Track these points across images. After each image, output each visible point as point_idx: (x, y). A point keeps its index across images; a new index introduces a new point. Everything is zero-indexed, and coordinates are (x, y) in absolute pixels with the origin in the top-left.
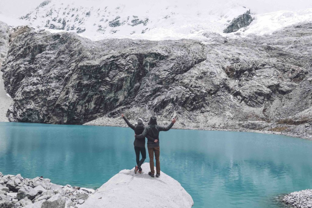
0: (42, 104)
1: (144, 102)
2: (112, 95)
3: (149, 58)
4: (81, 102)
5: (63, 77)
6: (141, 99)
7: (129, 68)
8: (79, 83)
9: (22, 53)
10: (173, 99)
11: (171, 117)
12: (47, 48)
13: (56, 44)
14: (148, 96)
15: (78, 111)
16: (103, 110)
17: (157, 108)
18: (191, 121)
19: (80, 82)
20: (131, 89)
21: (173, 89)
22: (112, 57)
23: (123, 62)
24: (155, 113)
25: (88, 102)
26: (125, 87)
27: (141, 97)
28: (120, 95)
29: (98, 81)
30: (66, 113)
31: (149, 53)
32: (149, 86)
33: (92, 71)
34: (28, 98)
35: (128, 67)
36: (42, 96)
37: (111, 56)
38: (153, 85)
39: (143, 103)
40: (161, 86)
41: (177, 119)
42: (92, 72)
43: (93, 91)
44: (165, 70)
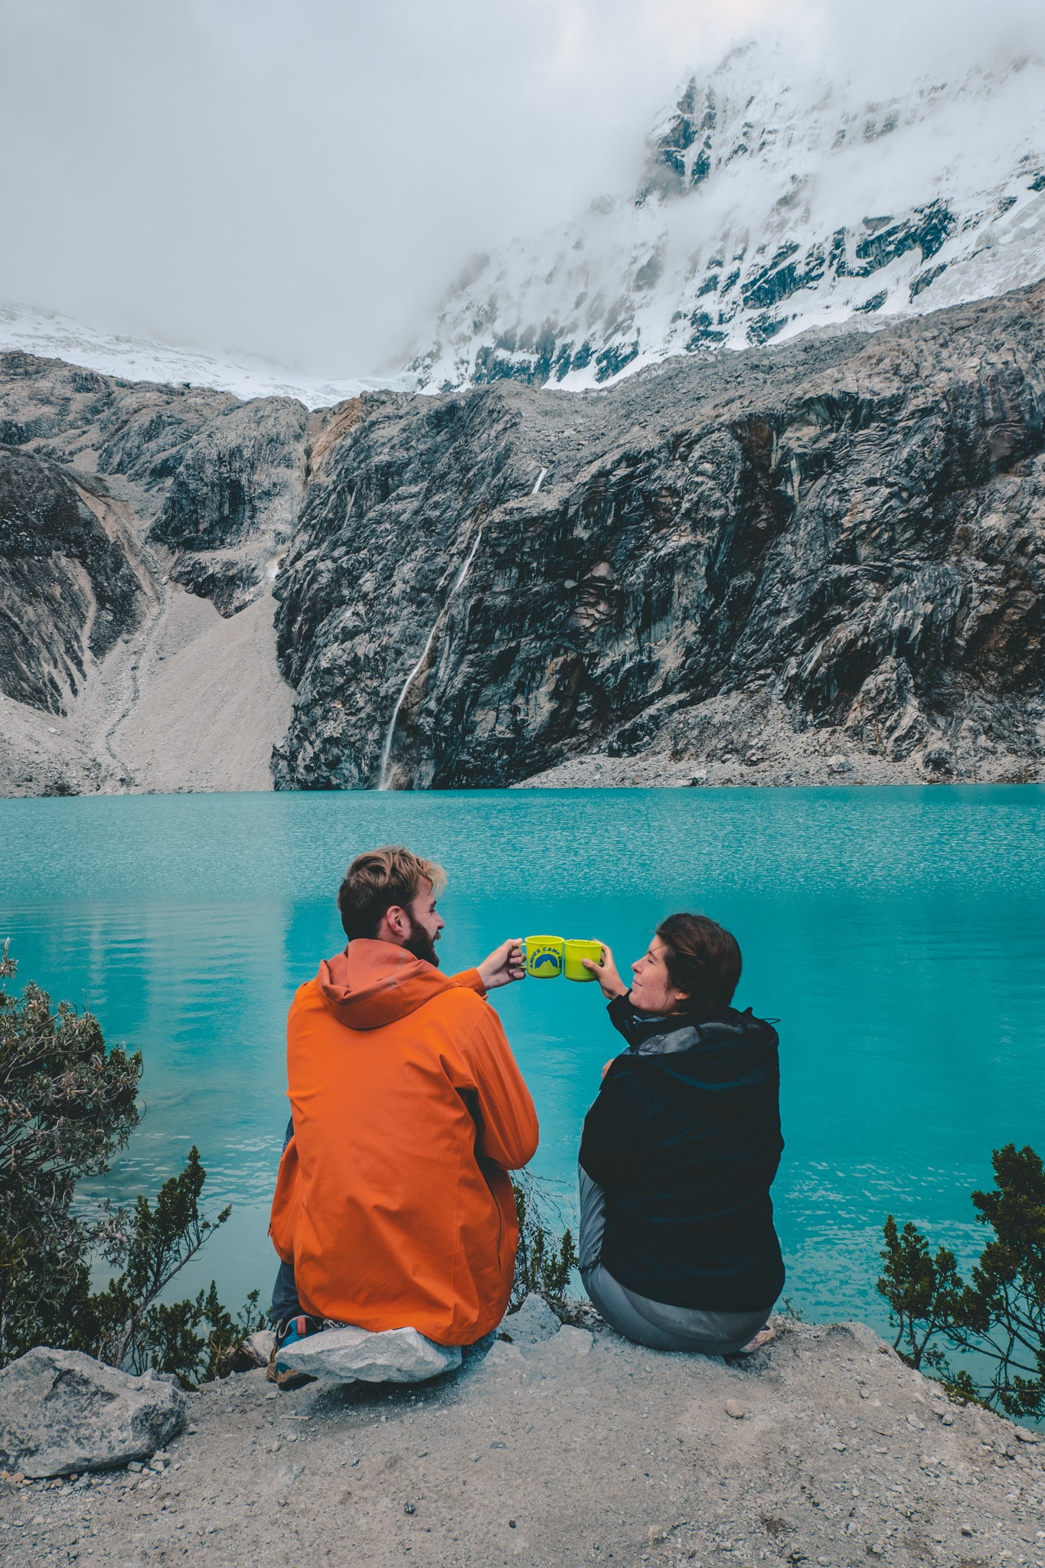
0: (369, 716)
1: (766, 667)
2: (627, 646)
3: (798, 430)
4: (488, 692)
5: (431, 590)
6: (755, 652)
7: (698, 502)
8: (476, 609)
9: (331, 516)
10: (905, 631)
11: (884, 734)
12: (408, 475)
13: (435, 452)
14: (786, 632)
15: (482, 733)
16: (588, 724)
17: (819, 690)
18: (1001, 747)
19: (480, 601)
20: (715, 606)
21: (909, 581)
22: (624, 464)
23: (672, 475)
24: (810, 718)
25: (522, 693)
26: (682, 601)
27: (755, 642)
28: (664, 641)
29: (561, 585)
30: (430, 745)
31: (796, 406)
32: (793, 581)
33: (528, 543)
34: (327, 694)
35: (694, 496)
36: (368, 682)
37: (617, 457)
38: (811, 572)
39: (762, 672)
40: (845, 570)
41: (920, 740)
42: (532, 548)
43: (540, 638)
44: (871, 482)
